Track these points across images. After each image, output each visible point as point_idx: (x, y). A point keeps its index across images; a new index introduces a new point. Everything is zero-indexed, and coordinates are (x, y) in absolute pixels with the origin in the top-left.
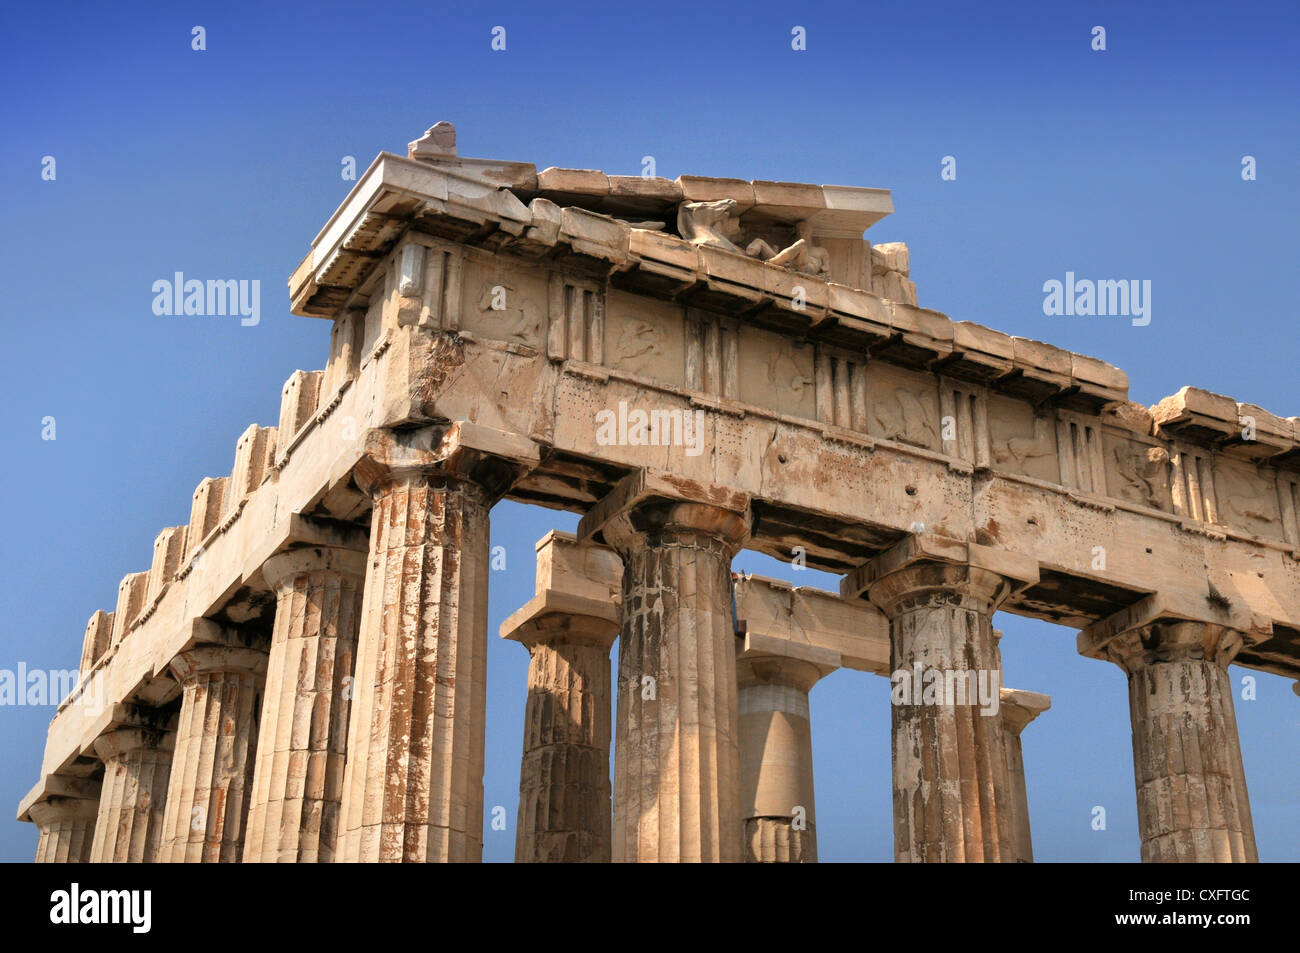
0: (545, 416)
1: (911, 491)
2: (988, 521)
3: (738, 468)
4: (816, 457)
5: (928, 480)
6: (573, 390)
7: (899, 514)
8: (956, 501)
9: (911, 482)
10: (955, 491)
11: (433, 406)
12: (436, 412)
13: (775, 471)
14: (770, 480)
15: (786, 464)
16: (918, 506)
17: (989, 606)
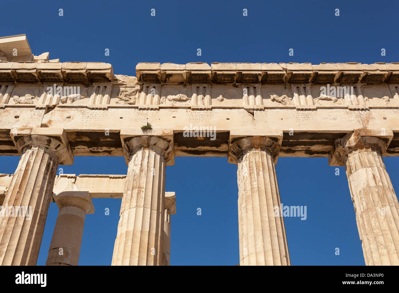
2: (48, 120)
8: (36, 117)
10: (36, 114)
17: (47, 148)
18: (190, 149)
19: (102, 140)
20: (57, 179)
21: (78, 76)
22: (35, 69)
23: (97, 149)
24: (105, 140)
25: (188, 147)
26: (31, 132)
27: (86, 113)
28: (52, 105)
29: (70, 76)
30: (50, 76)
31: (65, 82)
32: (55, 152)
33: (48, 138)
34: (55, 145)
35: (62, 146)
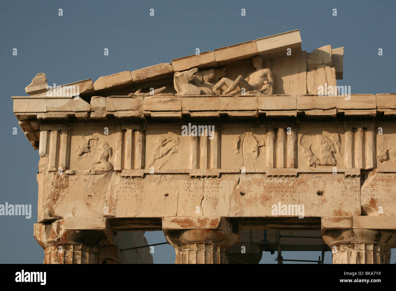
0: (112, 202)
1: (320, 193)
2: (370, 200)
3: (216, 205)
4: (262, 188)
5: (332, 184)
6: (125, 185)
7: (312, 208)
8: (349, 192)
9: (321, 189)
10: (349, 187)
11: (54, 212)
12: (55, 214)
13: (238, 201)
14: (235, 207)
15: (245, 196)
16: (324, 201)
26: (352, 225)
33: (377, 232)
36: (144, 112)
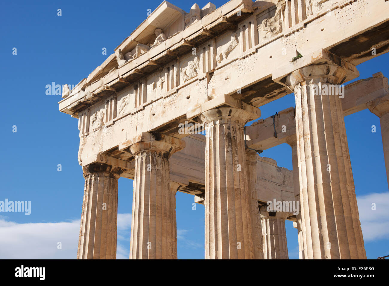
2: (212, 90)
4: (162, 107)
5: (193, 89)
7: (184, 109)
8: (202, 90)
9: (188, 94)
10: (202, 87)
15: (155, 115)
16: (190, 101)
17: (221, 119)
18: (363, 53)
19: (266, 87)
20: (277, 119)
21: (220, 26)
22: (183, 39)
23: (271, 94)
24: (269, 86)
25: (359, 53)
26: (201, 111)
27: (240, 66)
28: (211, 70)
29: (214, 30)
30: (199, 39)
31: (215, 36)
32: (230, 119)
33: (216, 110)
34: (227, 113)
35: (233, 110)
36: (105, 86)
